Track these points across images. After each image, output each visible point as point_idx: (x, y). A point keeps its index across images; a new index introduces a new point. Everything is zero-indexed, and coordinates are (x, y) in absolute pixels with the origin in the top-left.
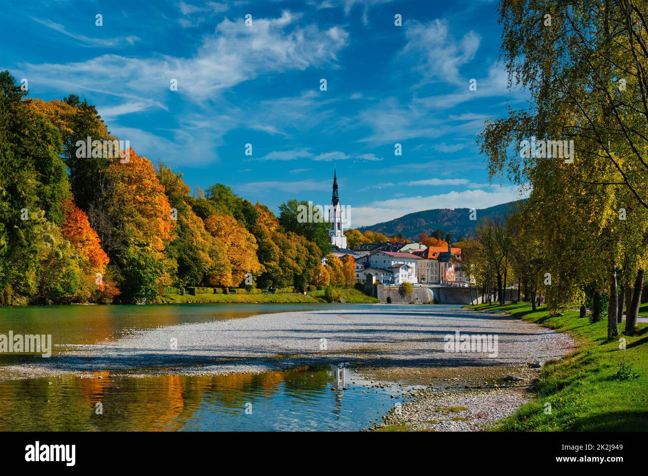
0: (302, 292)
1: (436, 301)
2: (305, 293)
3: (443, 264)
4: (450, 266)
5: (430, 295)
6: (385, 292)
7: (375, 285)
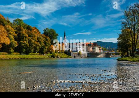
0: (44, 54)
1: (88, 57)
2: (45, 55)
3: (89, 47)
4: (91, 47)
5: (87, 55)
6: (74, 54)
7: (71, 52)
